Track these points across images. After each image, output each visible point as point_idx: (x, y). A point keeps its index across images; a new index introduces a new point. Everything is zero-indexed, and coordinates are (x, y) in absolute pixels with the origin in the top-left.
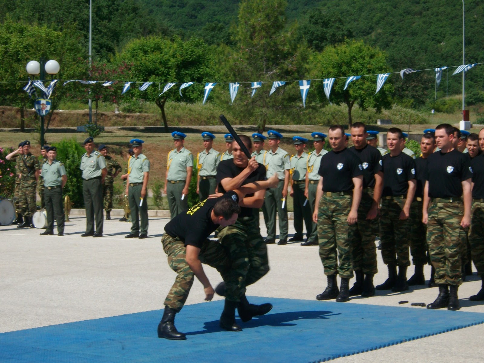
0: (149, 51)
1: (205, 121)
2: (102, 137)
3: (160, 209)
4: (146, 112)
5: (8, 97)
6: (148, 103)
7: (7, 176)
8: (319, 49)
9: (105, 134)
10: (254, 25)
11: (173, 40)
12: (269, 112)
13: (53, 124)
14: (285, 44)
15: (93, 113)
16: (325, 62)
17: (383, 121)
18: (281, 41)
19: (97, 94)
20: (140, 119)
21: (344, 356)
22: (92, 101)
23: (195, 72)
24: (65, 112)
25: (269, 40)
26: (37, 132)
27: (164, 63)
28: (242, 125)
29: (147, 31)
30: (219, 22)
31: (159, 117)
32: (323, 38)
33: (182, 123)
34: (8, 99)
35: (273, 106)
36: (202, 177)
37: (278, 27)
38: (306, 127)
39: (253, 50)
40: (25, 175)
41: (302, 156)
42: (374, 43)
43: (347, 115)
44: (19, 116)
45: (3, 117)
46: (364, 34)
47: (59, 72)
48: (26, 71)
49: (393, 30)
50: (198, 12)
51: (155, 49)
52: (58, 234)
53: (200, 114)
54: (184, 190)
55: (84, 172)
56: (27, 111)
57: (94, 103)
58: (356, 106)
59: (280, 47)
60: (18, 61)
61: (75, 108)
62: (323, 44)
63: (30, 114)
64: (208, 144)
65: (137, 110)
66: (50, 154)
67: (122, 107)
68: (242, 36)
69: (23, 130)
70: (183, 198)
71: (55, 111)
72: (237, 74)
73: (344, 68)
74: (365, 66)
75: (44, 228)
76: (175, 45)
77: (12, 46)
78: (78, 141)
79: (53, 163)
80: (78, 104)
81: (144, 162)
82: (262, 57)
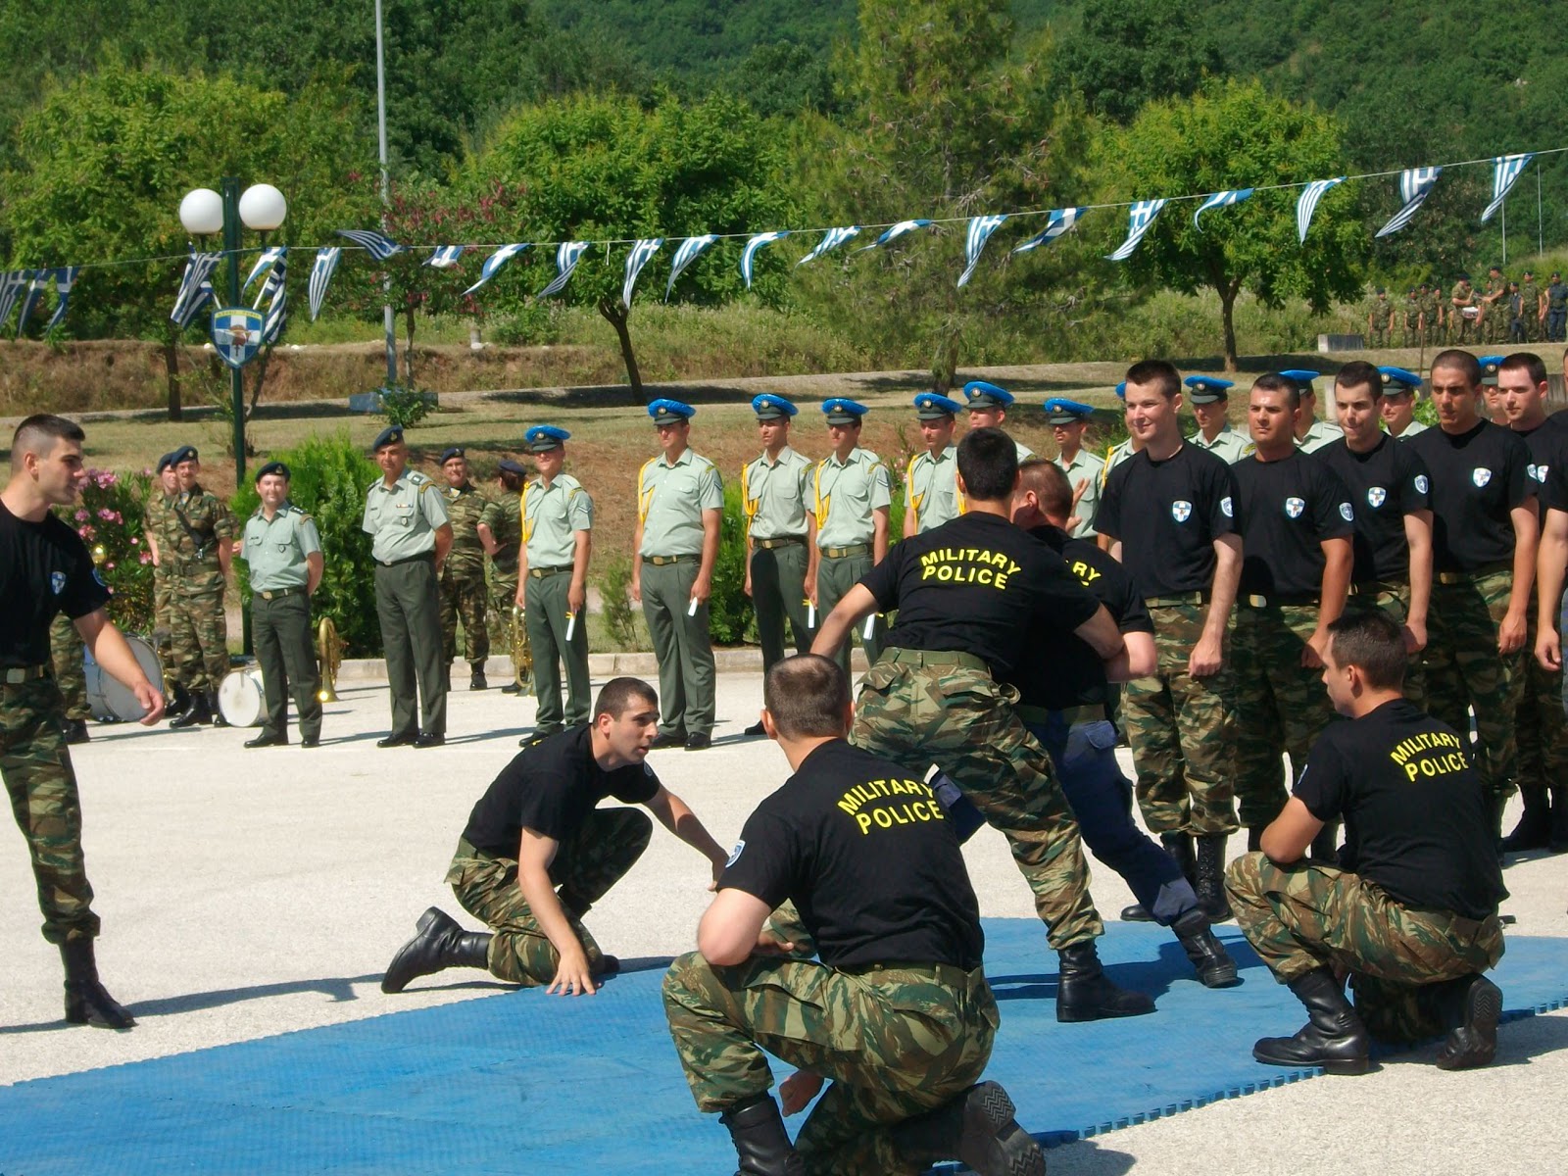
0: (573, 142)
1: (761, 364)
2: (432, 426)
3: (625, 650)
4: (569, 342)
5: (124, 309)
6: (575, 310)
7: (132, 564)
8: (1122, 114)
9: (442, 417)
10: (909, 45)
11: (648, 106)
12: (967, 323)
13: (273, 393)
14: (1014, 105)
15: (399, 350)
16: (1140, 158)
17: (1335, 341)
18: (1001, 95)
19: (411, 288)
20: (552, 364)
21: (1234, 1094)
22: (396, 312)
23: (721, 204)
24: (310, 352)
25: (959, 93)
26: (221, 419)
27: (621, 181)
28: (881, 369)
29: (561, 80)
30: (794, 40)
31: (613, 355)
32: (1131, 79)
33: (687, 371)
34: (124, 316)
35: (979, 306)
36: (758, 540)
37: (990, 49)
38: (1087, 368)
39: (910, 125)
40: (186, 558)
41: (1075, 461)
42: (1298, 91)
43: (1220, 326)
44: (161, 371)
45: (109, 374)
46: (1265, 60)
47: (285, 223)
48: (178, 221)
49: (1356, 45)
50: (725, 13)
51: (592, 134)
52: (303, 743)
53: (746, 341)
54: (698, 586)
55: (378, 540)
56: (188, 353)
57: (403, 318)
58: (1245, 297)
59: (997, 114)
60: (151, 192)
61: (340, 337)
62: (1131, 99)
63: (198, 362)
64: (776, 432)
65: (541, 335)
66: (267, 488)
67: (490, 327)
68: (871, 79)
69: (176, 415)
70: (692, 612)
71: (278, 349)
72: (858, 206)
73: (1204, 173)
74: (1272, 163)
75: (255, 725)
76: (657, 121)
77: (129, 146)
78: (354, 445)
79: (279, 516)
80: (351, 323)
81: (573, 498)
82: (938, 149)
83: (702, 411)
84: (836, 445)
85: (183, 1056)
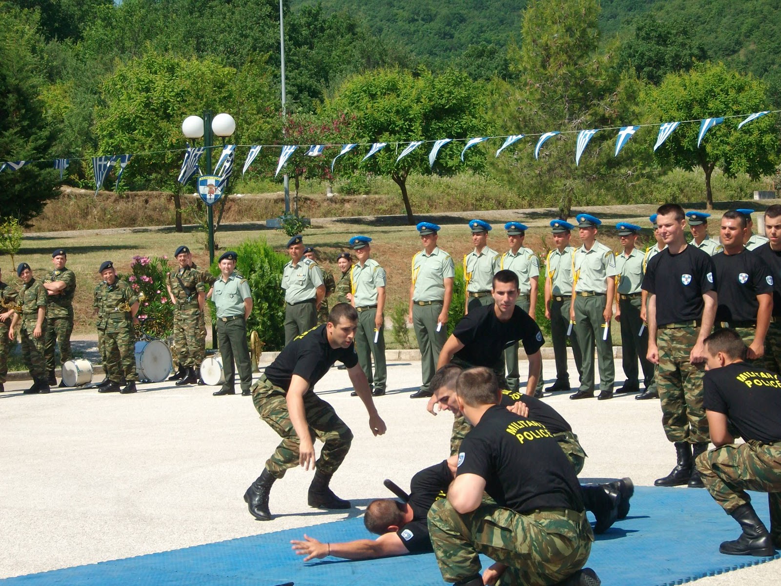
0: (379, 93)
1: (473, 204)
2: (308, 235)
3: (404, 348)
4: (376, 193)
5: (154, 176)
6: (380, 177)
7: (157, 303)
8: (655, 80)
9: (313, 231)
10: (547, 45)
11: (416, 75)
12: (576, 184)
13: (228, 218)
14: (600, 74)
15: (291, 197)
16: (664, 102)
17: (762, 194)
18: (593, 70)
19: (297, 166)
20: (367, 204)
21: (712, 574)
22: (289, 178)
23: (453, 124)
24: (246, 198)
25: (572, 68)
26: (202, 231)
27: (402, 113)
28: (533, 208)
29: (372, 62)
30: (489, 42)
31: (398, 200)
32: (659, 62)
33: (436, 208)
34: (154, 179)
35: (583, 176)
36: (471, 293)
37: (587, 47)
38: (637, 208)
39: (548, 85)
40: (182, 301)
41: (631, 254)
42: (744, 67)
43: (704, 187)
44: (172, 206)
45: (146, 208)
46: (727, 52)
47: (234, 133)
48: (181, 132)
49: (774, 45)
50: (455, 28)
51: (388, 89)
52: (242, 394)
53: (466, 194)
54: (442, 317)
55: (287, 292)
56: (186, 198)
57: (293, 181)
58: (717, 172)
59: (592, 79)
60: (168, 117)
61: (262, 190)
62: (661, 72)
63: (191, 202)
64: (481, 239)
65: (362, 190)
66: (224, 266)
67: (336, 186)
68: (527, 62)
69: (179, 229)
70: (438, 329)
71: (230, 196)
72: (522, 126)
73: (696, 110)
74: (730, 105)
75: (219, 384)
76: (421, 83)
77: (157, 94)
78: (268, 244)
79: (230, 280)
80: (267, 183)
81: (375, 271)
82: (562, 97)
83: (444, 228)
84: (512, 246)
85: (183, 549)
